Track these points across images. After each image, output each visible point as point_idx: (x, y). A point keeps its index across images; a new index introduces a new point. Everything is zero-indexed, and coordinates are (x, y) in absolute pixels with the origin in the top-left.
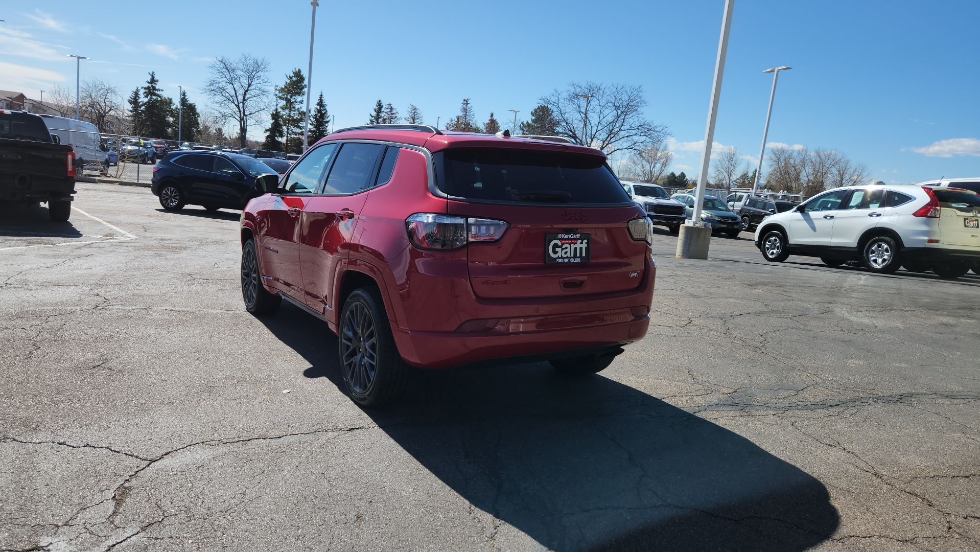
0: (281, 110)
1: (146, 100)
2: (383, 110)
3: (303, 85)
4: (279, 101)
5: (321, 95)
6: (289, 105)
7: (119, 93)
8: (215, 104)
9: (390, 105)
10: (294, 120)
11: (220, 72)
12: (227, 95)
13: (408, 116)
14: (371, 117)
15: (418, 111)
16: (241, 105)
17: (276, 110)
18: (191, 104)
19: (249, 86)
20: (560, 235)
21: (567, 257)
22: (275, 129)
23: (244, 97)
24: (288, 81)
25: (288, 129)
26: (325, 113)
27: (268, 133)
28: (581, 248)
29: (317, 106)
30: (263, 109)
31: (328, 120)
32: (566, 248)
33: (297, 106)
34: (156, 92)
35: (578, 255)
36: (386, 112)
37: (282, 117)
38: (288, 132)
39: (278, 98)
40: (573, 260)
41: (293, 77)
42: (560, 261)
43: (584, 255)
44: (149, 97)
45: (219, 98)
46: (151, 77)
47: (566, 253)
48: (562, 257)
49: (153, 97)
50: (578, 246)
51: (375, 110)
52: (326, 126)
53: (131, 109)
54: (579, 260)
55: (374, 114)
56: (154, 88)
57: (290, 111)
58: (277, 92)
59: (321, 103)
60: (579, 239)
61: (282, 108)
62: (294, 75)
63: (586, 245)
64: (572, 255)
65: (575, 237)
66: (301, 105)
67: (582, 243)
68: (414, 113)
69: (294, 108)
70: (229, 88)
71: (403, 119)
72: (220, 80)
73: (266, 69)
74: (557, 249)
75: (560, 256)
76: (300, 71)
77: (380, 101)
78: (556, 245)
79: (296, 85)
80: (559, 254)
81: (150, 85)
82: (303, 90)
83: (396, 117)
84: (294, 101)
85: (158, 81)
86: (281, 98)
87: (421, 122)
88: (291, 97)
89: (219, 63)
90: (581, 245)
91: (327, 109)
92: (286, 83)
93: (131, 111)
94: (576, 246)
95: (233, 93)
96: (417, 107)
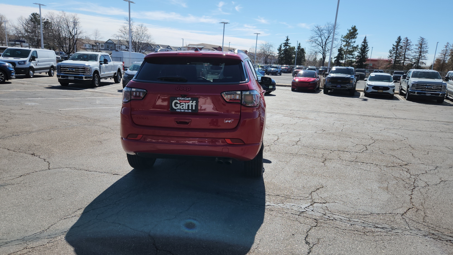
0: (343, 47)
1: (284, 48)
2: (401, 41)
3: (356, 33)
4: (343, 42)
5: (366, 37)
6: (348, 44)
7: (274, 47)
8: (312, 47)
9: (407, 38)
10: (350, 51)
11: (316, 32)
12: (318, 42)
13: (418, 43)
14: (393, 46)
15: (425, 40)
16: (324, 46)
17: (341, 47)
18: (302, 48)
19: (329, 37)
20: (179, 98)
21: (183, 109)
22: (340, 56)
23: (326, 43)
24: (348, 32)
25: (346, 56)
26: (367, 46)
27: (336, 59)
28: (192, 105)
29: (362, 43)
30: (335, 47)
31: (368, 50)
32: (183, 104)
33: (352, 44)
34: (288, 45)
35: (190, 108)
36: (403, 43)
37: (343, 50)
38: (346, 57)
39: (342, 41)
40: (187, 111)
41: (351, 30)
42: (179, 111)
43: (194, 108)
44: (285, 47)
45: (314, 44)
46: (287, 38)
47: (183, 107)
48: (180, 109)
49: (287, 47)
50: (190, 104)
51: (396, 42)
52: (367, 53)
53: (278, 53)
54: (190, 111)
55: (395, 44)
56: (288, 43)
57: (348, 47)
58: (342, 39)
59: (365, 41)
60: (190, 100)
61: (344, 46)
62: (352, 29)
63: (195, 104)
64: (187, 108)
65: (188, 99)
66: (354, 44)
67: (192, 102)
68: (422, 41)
69: (350, 45)
70: (320, 39)
71: (415, 45)
72: (315, 36)
73: (337, 28)
74: (177, 105)
75: (179, 108)
76: (355, 27)
77: (400, 37)
78: (176, 103)
79: (353, 33)
80: (179, 107)
81: (286, 42)
82: (356, 36)
83: (410, 44)
84: (350, 42)
85: (289, 40)
86: (344, 41)
87: (426, 46)
88: (349, 40)
89: (315, 28)
90: (192, 104)
91: (368, 44)
92: (347, 33)
93: (278, 54)
94: (188, 104)
95: (321, 41)
96: (424, 38)
